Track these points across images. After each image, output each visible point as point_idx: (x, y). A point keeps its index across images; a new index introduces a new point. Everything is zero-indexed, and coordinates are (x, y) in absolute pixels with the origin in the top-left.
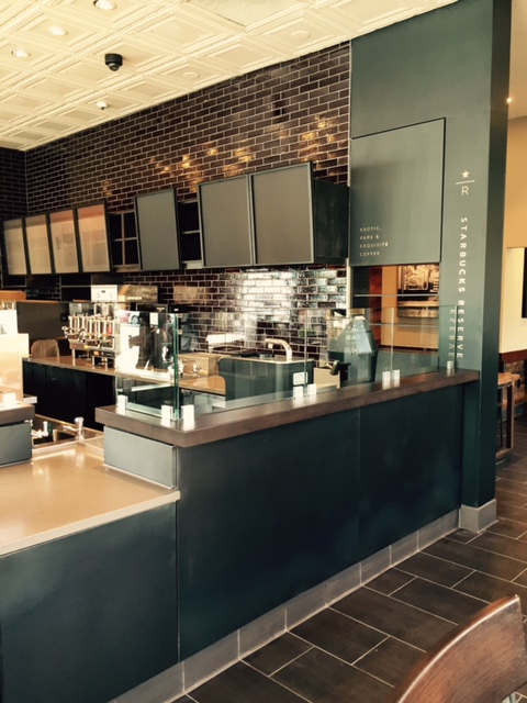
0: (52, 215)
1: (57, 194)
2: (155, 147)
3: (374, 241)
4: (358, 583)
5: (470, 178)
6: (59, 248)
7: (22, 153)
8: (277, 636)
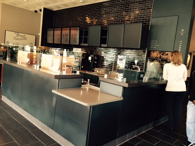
0: (63, 29)
1: (63, 23)
2: (94, 14)
3: (155, 44)
4: (150, 128)
5: (184, 31)
6: (64, 37)
7: (54, 11)
8: (134, 137)
